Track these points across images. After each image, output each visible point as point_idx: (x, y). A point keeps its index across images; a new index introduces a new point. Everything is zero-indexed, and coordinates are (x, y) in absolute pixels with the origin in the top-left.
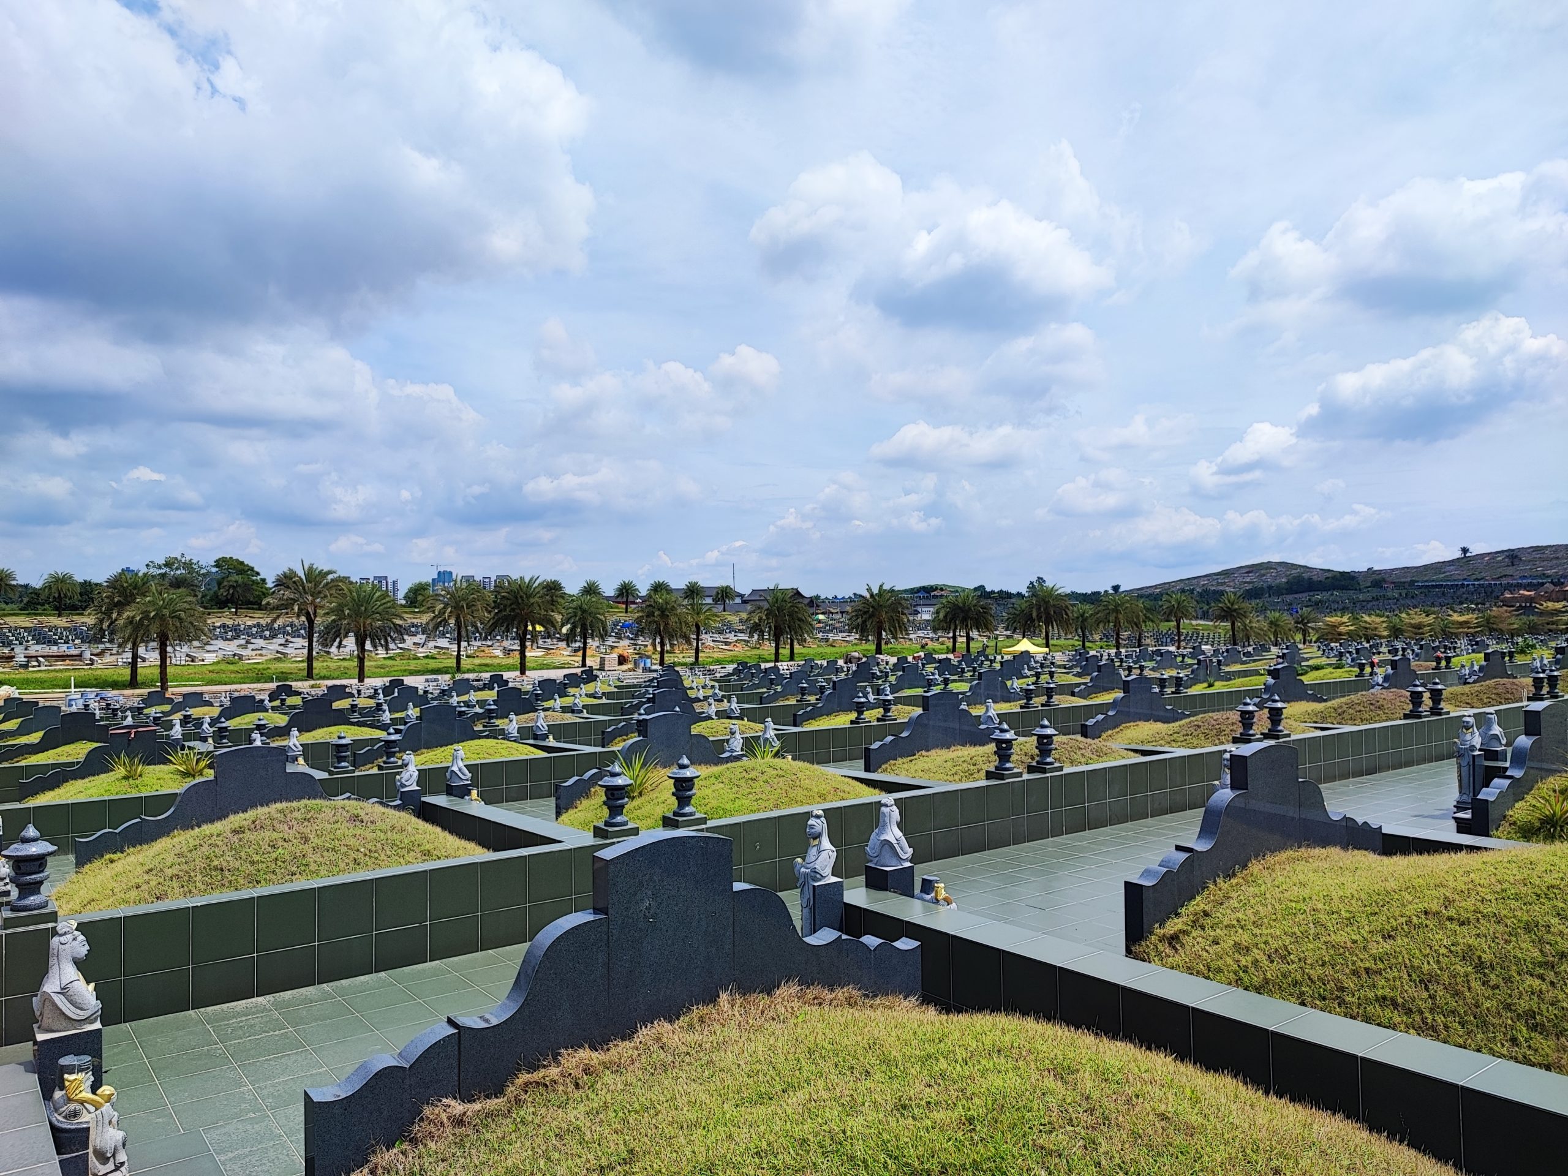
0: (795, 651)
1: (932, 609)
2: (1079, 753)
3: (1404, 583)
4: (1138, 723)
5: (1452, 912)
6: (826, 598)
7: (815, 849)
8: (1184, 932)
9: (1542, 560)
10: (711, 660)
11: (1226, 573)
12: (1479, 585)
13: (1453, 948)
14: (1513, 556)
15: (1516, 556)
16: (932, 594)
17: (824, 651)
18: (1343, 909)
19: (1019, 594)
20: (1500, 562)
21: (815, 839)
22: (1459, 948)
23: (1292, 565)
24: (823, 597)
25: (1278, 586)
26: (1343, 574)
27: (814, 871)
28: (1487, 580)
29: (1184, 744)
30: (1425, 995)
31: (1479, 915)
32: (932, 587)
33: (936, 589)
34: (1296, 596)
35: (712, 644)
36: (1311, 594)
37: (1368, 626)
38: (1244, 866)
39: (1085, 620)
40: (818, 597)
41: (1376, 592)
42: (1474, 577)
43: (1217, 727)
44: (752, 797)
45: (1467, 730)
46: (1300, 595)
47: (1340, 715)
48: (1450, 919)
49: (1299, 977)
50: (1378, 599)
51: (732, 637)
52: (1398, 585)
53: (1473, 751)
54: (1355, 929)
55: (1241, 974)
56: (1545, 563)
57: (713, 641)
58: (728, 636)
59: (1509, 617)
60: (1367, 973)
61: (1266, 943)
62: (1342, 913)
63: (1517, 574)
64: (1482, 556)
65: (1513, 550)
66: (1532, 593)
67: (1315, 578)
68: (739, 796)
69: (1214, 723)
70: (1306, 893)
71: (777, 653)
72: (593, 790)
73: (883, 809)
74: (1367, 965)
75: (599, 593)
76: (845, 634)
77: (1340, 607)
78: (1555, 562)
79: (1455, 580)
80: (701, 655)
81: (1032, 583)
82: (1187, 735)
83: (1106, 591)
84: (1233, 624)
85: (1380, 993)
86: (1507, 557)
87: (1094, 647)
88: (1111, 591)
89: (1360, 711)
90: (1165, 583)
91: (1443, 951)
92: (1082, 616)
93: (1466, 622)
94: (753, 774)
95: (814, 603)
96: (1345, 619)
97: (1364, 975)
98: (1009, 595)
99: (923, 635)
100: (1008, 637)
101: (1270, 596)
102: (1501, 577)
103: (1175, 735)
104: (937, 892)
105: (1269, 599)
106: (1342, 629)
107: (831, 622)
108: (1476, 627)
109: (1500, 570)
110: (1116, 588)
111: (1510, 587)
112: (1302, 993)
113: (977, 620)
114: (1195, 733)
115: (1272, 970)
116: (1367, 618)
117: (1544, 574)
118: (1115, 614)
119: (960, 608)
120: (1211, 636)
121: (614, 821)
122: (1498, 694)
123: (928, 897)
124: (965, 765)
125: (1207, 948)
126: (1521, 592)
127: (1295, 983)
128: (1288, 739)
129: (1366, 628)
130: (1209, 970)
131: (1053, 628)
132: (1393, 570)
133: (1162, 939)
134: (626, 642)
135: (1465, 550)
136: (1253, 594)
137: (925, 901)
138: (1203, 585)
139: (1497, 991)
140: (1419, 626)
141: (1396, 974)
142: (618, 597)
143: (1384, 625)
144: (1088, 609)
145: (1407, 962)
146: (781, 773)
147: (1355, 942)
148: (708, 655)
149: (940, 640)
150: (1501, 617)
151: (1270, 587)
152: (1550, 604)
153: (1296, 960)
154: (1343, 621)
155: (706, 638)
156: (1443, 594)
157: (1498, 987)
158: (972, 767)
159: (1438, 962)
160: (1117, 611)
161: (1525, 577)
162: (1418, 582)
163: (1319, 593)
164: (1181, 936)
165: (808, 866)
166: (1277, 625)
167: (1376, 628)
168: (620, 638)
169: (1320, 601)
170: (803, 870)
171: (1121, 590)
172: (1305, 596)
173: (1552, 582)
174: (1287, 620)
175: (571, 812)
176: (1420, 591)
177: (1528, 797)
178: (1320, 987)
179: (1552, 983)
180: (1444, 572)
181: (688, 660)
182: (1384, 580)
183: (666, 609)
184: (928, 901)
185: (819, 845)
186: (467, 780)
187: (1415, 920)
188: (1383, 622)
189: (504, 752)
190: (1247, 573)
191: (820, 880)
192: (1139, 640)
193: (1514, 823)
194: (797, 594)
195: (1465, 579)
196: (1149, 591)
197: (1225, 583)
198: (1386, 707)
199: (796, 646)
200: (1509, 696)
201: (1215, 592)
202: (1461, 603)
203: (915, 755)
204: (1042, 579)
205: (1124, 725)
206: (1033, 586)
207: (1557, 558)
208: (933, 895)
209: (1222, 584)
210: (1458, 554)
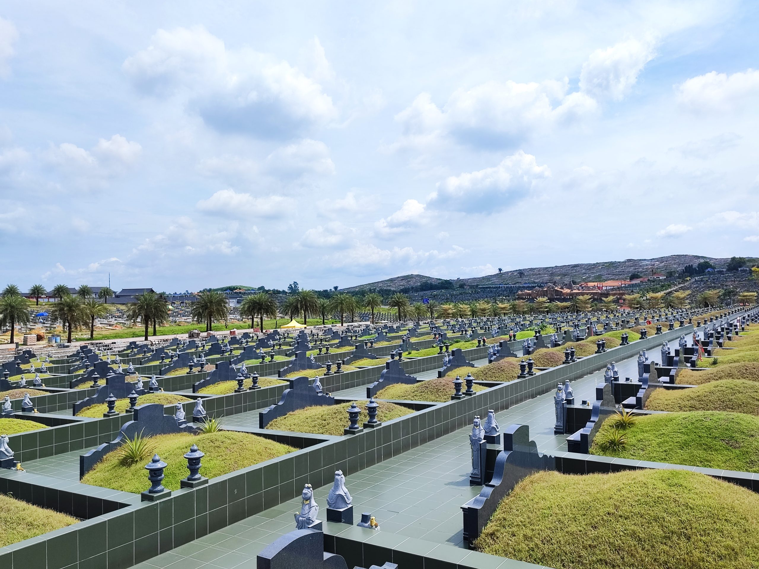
0: (157, 329)
1: (234, 301)
2: (380, 411)
3: (474, 286)
4: (394, 385)
5: (620, 513)
6: (170, 294)
7: (307, 506)
8: (497, 531)
9: (533, 275)
10: (101, 336)
11: (391, 280)
12: (506, 287)
13: (625, 532)
14: (521, 273)
15: (522, 273)
16: (234, 291)
17: (174, 329)
18: (570, 513)
19: (284, 291)
20: (515, 276)
21: (307, 500)
22: (628, 532)
23: (423, 276)
24: (167, 293)
25: (416, 287)
26: (446, 281)
27: (309, 519)
28: (510, 285)
29: (421, 397)
30: (619, 557)
31: (633, 514)
32: (234, 288)
33: (237, 289)
34: (424, 292)
35: (100, 326)
36: (432, 291)
37: (462, 310)
38: (512, 489)
39: (324, 308)
40: (164, 293)
41: (461, 291)
42: (504, 283)
43: (437, 387)
44: (220, 458)
45: (560, 391)
46: (427, 292)
47: (485, 375)
48: (621, 516)
49: (559, 552)
50: (462, 294)
51: (113, 321)
52: (471, 287)
53: (563, 401)
54: (578, 523)
55: (531, 552)
56: (535, 276)
57: (101, 324)
58: (110, 320)
59: (523, 305)
60: (590, 547)
61: (539, 534)
62: (569, 514)
63: (523, 282)
64: (507, 273)
65: (521, 270)
66: (530, 291)
67: (433, 283)
68: (212, 458)
69: (434, 385)
70: (548, 504)
71: (147, 331)
72: (104, 457)
73: (337, 477)
74: (589, 543)
75: (17, 293)
76: (185, 318)
77: (445, 298)
78: (539, 276)
79: (496, 285)
80: (94, 333)
81: (291, 285)
82: (422, 392)
83: (331, 290)
84: (399, 309)
85: (599, 557)
86: (518, 273)
87: (329, 322)
88: (333, 290)
89: (494, 373)
90: (361, 286)
91: (622, 533)
92: (323, 306)
93: (504, 308)
94: (217, 444)
95: (162, 297)
96: (451, 306)
97: (589, 549)
98: (278, 292)
99: (233, 318)
100: (282, 318)
101: (412, 292)
102: (516, 283)
103: (416, 392)
104: (371, 522)
105: (412, 294)
106: (450, 311)
107: (176, 310)
108: (508, 310)
109: (515, 280)
110: (336, 288)
111: (519, 288)
112: (562, 560)
113: (267, 309)
114: (426, 391)
115: (546, 549)
116: (461, 306)
117: (534, 282)
118: (341, 305)
119: (257, 303)
120: (387, 314)
121: (156, 489)
122: (547, 359)
123: (367, 525)
124: (319, 421)
125: (510, 538)
126: (526, 291)
127: (558, 555)
128: (475, 395)
129: (461, 311)
130: (515, 551)
131: (308, 313)
132: (469, 279)
133: (487, 535)
134: (40, 326)
135: (500, 270)
136: (405, 291)
137: (365, 527)
138: (380, 287)
139: (649, 553)
140: (484, 310)
141: (603, 547)
142: (32, 294)
143: (469, 309)
144: (326, 302)
145: (607, 540)
146: (233, 441)
147: (580, 531)
148: (98, 333)
149: (244, 320)
150: (520, 305)
151: (412, 288)
152: (541, 298)
153: (556, 543)
154: (449, 307)
155: (97, 323)
156: (491, 291)
157: (649, 550)
158: (324, 422)
159: (621, 540)
160: (342, 303)
161: (526, 283)
162: (480, 285)
163: (435, 291)
164: (496, 533)
165: (304, 516)
166: (419, 309)
167: (465, 311)
168: (35, 323)
169: (436, 295)
170: (300, 518)
171: (338, 289)
172: (428, 293)
173: (538, 286)
174: (424, 306)
175: (91, 472)
176: (481, 290)
177: (600, 430)
178: (570, 556)
179: (671, 547)
180: (491, 281)
181: (85, 337)
182: (464, 284)
183: (72, 305)
184: (367, 527)
185: (309, 504)
186: (11, 456)
187: (605, 518)
188: (468, 308)
189: (16, 427)
190: (401, 280)
191: (312, 523)
192: (352, 319)
193: (597, 444)
194: (152, 291)
195: (500, 284)
196: (353, 290)
197: (391, 285)
198: (505, 370)
199: (157, 326)
200: (552, 360)
201: (386, 290)
202: (499, 296)
203: (286, 414)
204: (296, 283)
205: (387, 387)
206: (291, 286)
207: (540, 274)
208: (369, 523)
209: (390, 286)
210: (497, 272)
